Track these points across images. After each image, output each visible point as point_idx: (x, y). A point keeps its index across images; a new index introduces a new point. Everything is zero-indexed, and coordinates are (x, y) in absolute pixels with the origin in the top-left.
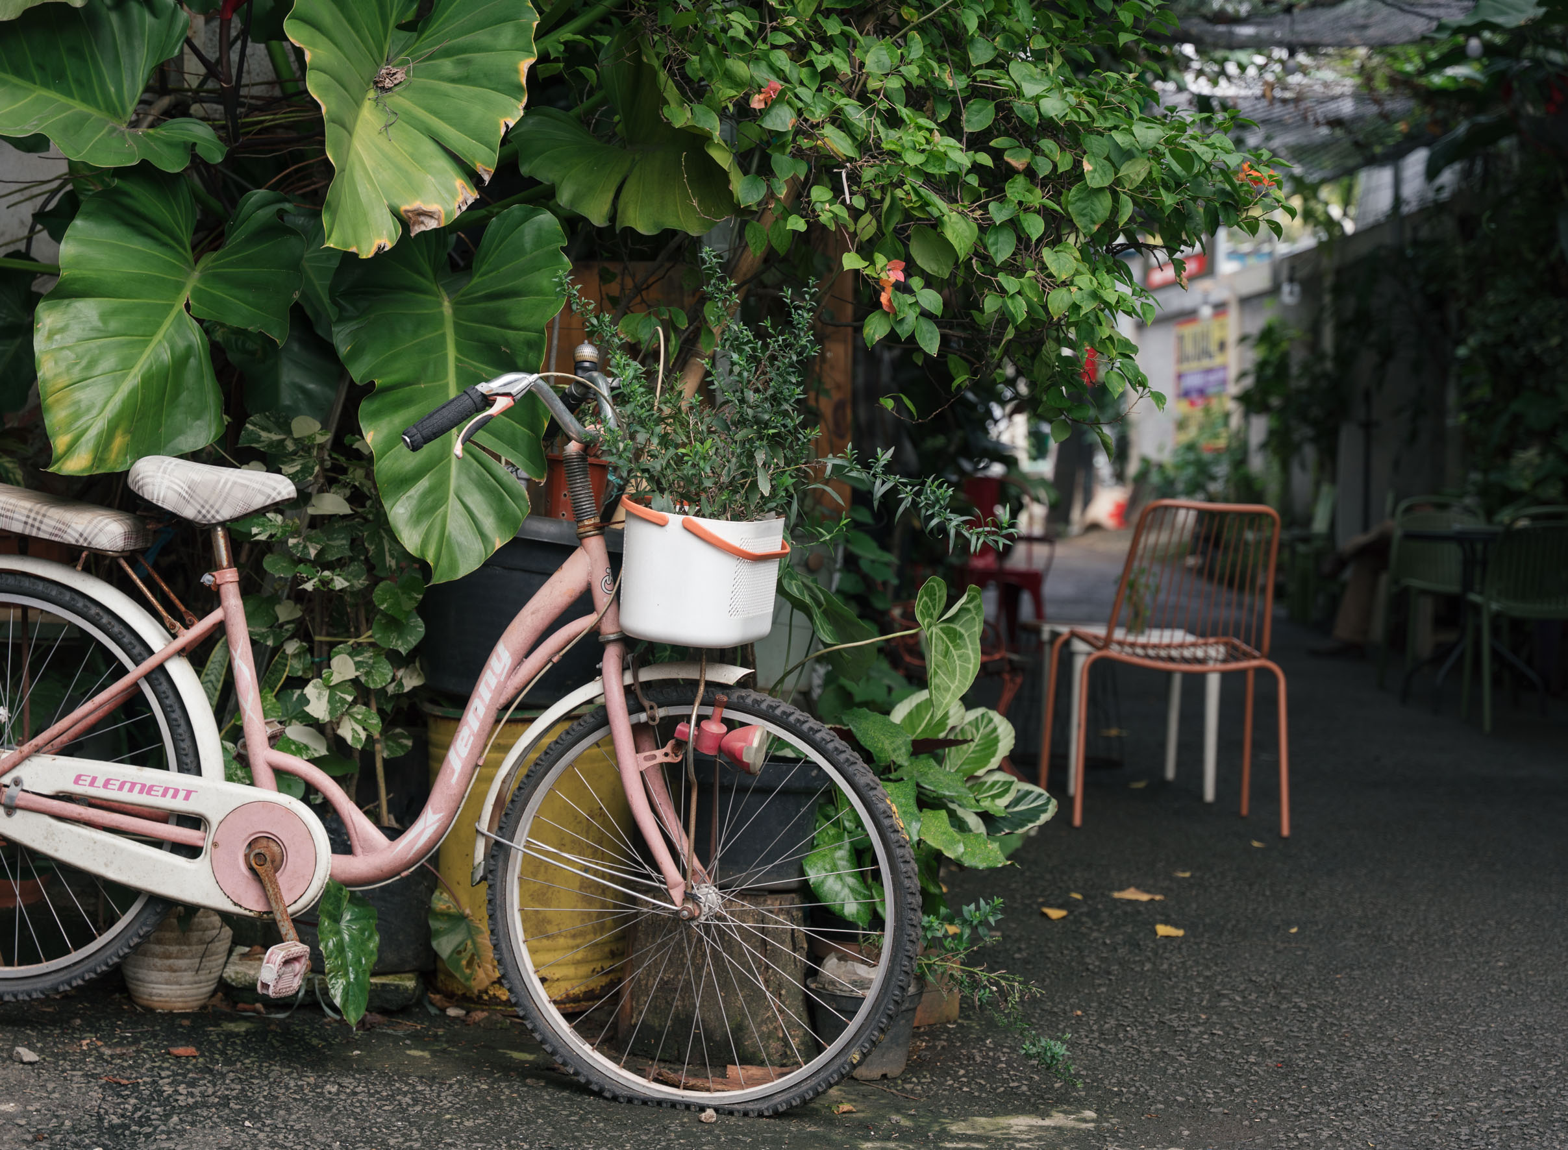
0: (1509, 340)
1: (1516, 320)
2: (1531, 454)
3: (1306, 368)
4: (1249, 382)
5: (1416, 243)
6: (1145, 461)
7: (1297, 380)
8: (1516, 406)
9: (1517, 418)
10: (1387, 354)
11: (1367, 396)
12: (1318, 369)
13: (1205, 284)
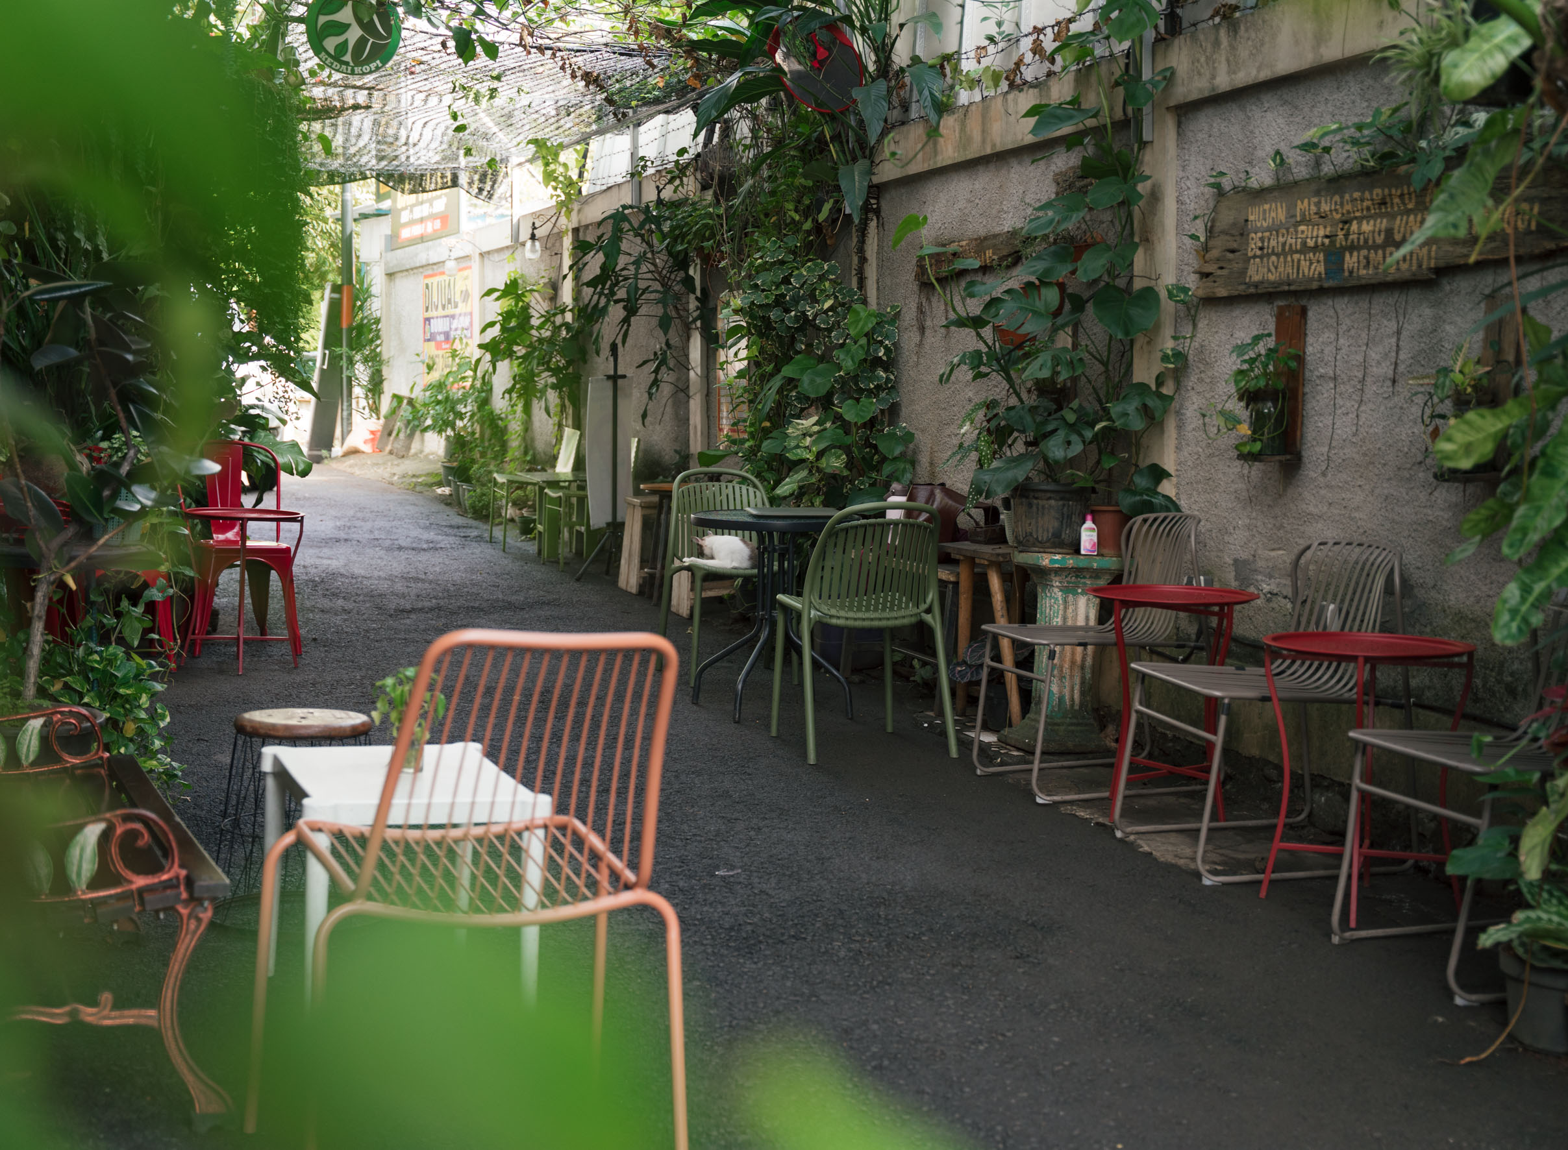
0: (779, 301)
1: (786, 281)
2: (808, 422)
3: (548, 318)
4: (495, 331)
5: (660, 202)
6: (397, 398)
7: (539, 330)
8: (787, 371)
9: (791, 382)
10: (631, 310)
11: (614, 348)
12: (558, 320)
13: (450, 241)
